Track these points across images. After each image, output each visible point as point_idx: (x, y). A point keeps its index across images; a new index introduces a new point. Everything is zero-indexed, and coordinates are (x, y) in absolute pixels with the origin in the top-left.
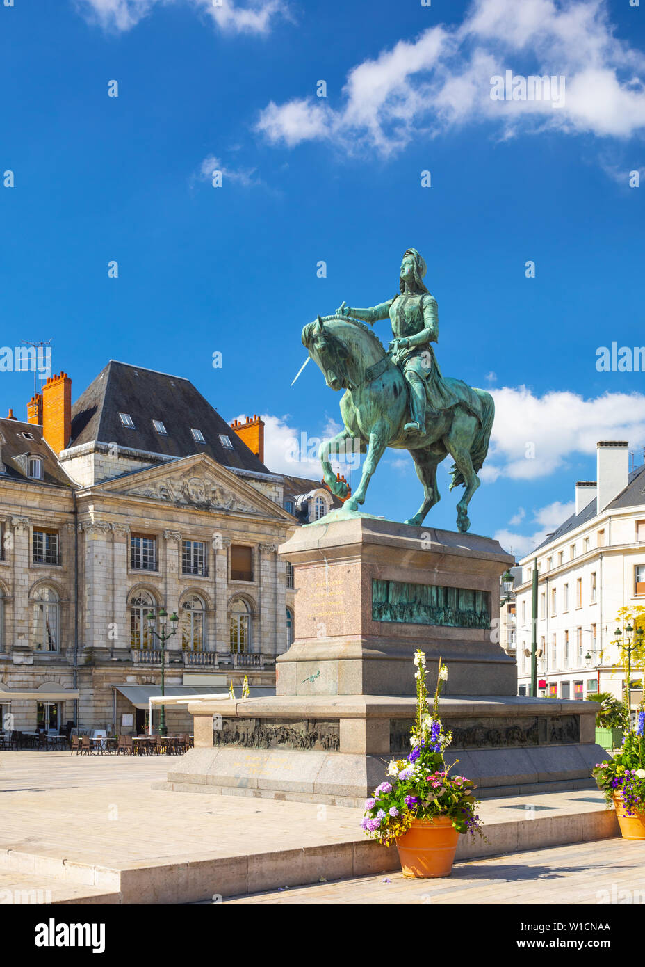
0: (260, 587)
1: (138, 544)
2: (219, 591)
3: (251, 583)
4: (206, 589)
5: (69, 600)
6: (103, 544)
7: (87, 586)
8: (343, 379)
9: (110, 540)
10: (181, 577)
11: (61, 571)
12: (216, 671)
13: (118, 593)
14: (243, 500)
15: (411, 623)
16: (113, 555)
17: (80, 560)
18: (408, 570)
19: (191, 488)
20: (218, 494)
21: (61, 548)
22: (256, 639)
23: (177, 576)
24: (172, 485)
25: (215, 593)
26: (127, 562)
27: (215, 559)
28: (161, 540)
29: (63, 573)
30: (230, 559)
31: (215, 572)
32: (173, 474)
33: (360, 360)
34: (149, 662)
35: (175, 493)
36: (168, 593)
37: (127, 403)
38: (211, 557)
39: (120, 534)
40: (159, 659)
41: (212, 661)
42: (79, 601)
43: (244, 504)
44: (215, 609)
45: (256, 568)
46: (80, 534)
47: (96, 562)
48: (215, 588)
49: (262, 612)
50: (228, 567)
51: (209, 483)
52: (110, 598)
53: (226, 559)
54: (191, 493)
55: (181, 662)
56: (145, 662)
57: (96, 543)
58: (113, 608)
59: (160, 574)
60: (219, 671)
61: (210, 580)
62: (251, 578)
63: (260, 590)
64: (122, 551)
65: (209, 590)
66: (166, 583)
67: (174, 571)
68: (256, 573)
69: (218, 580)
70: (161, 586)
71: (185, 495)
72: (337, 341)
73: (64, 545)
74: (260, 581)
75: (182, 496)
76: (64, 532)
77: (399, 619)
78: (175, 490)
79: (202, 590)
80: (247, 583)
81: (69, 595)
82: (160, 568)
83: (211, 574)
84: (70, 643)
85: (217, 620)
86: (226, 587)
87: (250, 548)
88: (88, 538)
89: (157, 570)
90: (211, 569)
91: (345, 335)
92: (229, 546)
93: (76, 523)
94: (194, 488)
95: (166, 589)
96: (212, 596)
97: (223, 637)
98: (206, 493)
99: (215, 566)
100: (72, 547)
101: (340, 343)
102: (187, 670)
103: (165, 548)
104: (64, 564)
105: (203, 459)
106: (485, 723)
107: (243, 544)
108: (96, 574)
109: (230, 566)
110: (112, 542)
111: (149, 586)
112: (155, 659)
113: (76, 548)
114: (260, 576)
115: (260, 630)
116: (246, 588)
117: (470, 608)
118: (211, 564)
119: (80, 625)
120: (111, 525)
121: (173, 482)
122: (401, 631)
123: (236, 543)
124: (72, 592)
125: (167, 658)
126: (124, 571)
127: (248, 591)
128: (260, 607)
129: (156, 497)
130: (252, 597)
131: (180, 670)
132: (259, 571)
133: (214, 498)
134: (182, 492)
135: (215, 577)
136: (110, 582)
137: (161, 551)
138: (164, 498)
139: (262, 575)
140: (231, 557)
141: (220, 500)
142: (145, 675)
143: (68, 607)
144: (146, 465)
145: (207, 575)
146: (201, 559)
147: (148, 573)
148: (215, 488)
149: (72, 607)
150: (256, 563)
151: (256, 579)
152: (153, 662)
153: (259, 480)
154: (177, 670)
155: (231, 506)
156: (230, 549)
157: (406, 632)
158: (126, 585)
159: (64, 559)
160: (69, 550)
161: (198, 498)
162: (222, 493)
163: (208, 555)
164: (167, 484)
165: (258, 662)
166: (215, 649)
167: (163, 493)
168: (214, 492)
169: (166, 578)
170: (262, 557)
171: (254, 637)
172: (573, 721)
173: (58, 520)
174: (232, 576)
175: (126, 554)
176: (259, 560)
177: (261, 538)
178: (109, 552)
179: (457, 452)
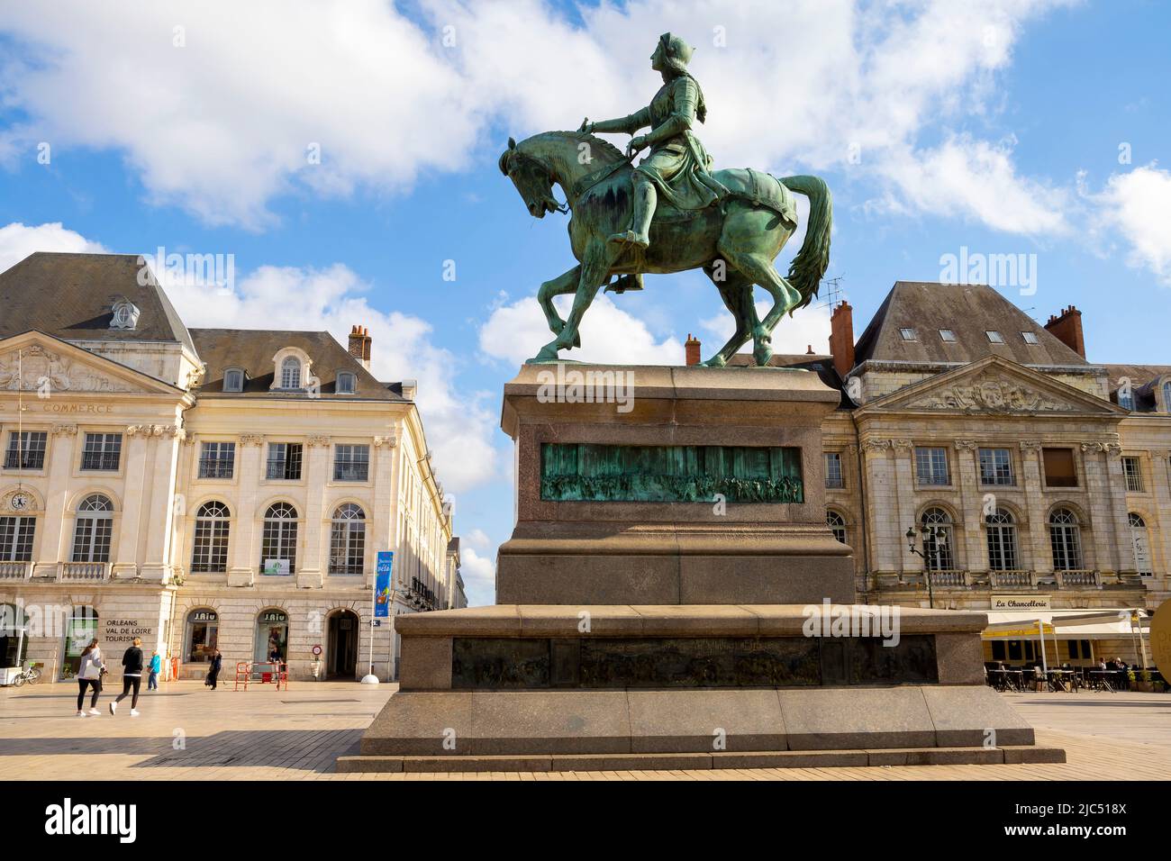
0: (1087, 492)
1: (926, 459)
2: (1031, 501)
3: (1075, 489)
4: (1014, 501)
5: (855, 522)
6: (884, 462)
7: (870, 507)
8: (542, 202)
9: (891, 457)
10: (980, 489)
11: (845, 494)
12: (1034, 593)
13: (903, 512)
14: (1052, 397)
15: (625, 501)
16: (896, 473)
17: (863, 481)
18: (614, 427)
19: (984, 394)
20: (1019, 395)
21: (844, 471)
22: (1088, 553)
23: (975, 489)
24: (961, 393)
25: (1027, 504)
26: (913, 479)
27: (1022, 467)
28: (951, 450)
29: (848, 495)
30: (1042, 464)
31: (1024, 480)
32: (961, 382)
33: (567, 173)
34: (945, 584)
35: (965, 401)
36: (965, 508)
37: (912, 318)
38: (1018, 464)
39: (902, 450)
40: (958, 581)
41: (1028, 581)
42: (866, 523)
43: (1054, 401)
44: (1028, 521)
45: (1080, 472)
46: (862, 455)
47: (876, 481)
48: (1026, 498)
49: (1093, 521)
50: (1040, 474)
51: (1006, 385)
52: (896, 518)
53: (1036, 465)
54: (984, 398)
55: (988, 583)
56: (941, 585)
57: (876, 461)
58: (899, 528)
59: (954, 488)
60: (1038, 593)
61: (1020, 489)
62: (1074, 482)
63: (1088, 496)
64: (905, 466)
65: (1018, 500)
66: (962, 497)
67: (971, 483)
68: (1080, 478)
69: (1028, 489)
70: (956, 501)
71: (977, 403)
72: (532, 161)
73: (847, 467)
74: (1086, 487)
75: (973, 402)
76: (846, 454)
77: (599, 497)
78: (965, 397)
79: (1010, 502)
80: (1069, 489)
81: (854, 517)
82: (954, 481)
83: (1019, 482)
84: (859, 567)
85: (1032, 534)
86: (1041, 495)
87: (1070, 450)
88: (868, 457)
89: (950, 484)
90: (1019, 478)
91: (543, 151)
92: (1040, 449)
93: (858, 443)
94: (987, 392)
95: (962, 503)
96: (1024, 507)
97: (1042, 554)
98: (1004, 395)
99: (1023, 474)
100: (855, 467)
101: (535, 162)
102: (994, 593)
103: (957, 460)
104: (848, 486)
105: (993, 360)
106: (684, 648)
107: (1059, 446)
108: (876, 494)
109: (1043, 472)
110: (894, 458)
111: (941, 502)
112: (953, 581)
113: (860, 470)
114: (1085, 480)
115: (1093, 543)
116: (1069, 495)
117: (761, 474)
118: (1018, 471)
119: (868, 548)
120: (890, 441)
121: (960, 389)
122: (600, 513)
123: (1049, 446)
124: (858, 515)
125: (969, 580)
126: (910, 488)
127: (1072, 498)
128: (1090, 516)
129: (941, 407)
130: (1077, 505)
131: (987, 593)
132: (1085, 474)
133: (1013, 400)
134: (973, 398)
135: (1024, 486)
136: (894, 501)
137: (953, 463)
138: (951, 407)
139: (1088, 478)
140: (1044, 461)
141: (1021, 402)
142: (942, 599)
143: (855, 529)
144: (927, 376)
145: (1015, 484)
146: (1006, 467)
147: (939, 487)
148: (1014, 389)
149: (859, 530)
150: (1079, 465)
151: (1081, 484)
152: (951, 584)
153: (1073, 373)
154: (981, 593)
155: (1038, 406)
156: (1041, 453)
157: (609, 514)
158: (912, 502)
159: (848, 481)
160: (852, 472)
161: (993, 402)
162: (1024, 393)
163: (1014, 462)
164: (954, 393)
165: (1093, 581)
166: (1033, 567)
167: (949, 402)
168: (1013, 393)
169: (961, 491)
170: (1086, 458)
171: (1086, 551)
172: (925, 646)
173: (838, 443)
174: (1047, 483)
175: (910, 470)
176: (1083, 462)
177: (1082, 438)
178: (891, 469)
179: (737, 261)
